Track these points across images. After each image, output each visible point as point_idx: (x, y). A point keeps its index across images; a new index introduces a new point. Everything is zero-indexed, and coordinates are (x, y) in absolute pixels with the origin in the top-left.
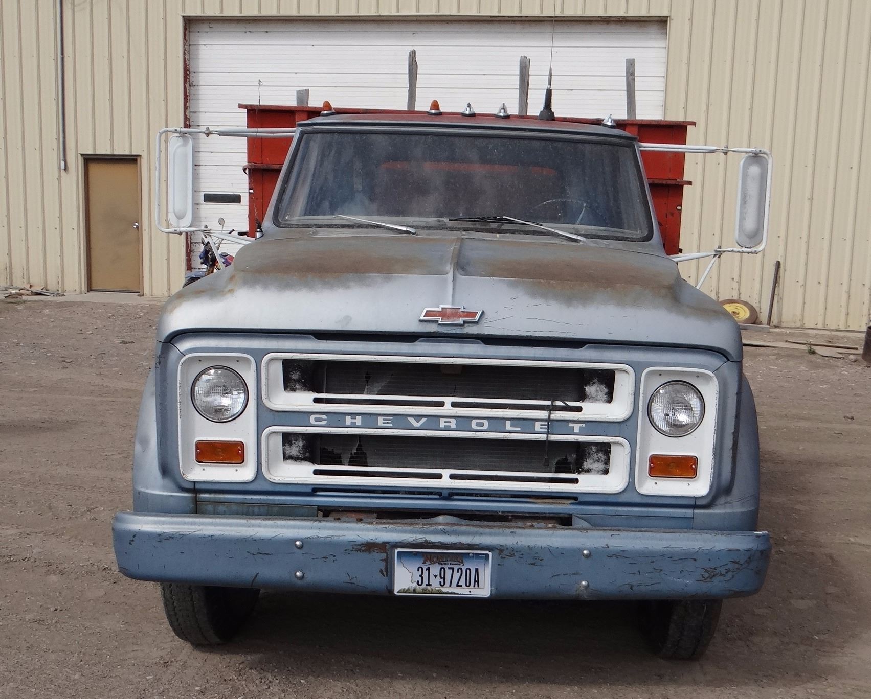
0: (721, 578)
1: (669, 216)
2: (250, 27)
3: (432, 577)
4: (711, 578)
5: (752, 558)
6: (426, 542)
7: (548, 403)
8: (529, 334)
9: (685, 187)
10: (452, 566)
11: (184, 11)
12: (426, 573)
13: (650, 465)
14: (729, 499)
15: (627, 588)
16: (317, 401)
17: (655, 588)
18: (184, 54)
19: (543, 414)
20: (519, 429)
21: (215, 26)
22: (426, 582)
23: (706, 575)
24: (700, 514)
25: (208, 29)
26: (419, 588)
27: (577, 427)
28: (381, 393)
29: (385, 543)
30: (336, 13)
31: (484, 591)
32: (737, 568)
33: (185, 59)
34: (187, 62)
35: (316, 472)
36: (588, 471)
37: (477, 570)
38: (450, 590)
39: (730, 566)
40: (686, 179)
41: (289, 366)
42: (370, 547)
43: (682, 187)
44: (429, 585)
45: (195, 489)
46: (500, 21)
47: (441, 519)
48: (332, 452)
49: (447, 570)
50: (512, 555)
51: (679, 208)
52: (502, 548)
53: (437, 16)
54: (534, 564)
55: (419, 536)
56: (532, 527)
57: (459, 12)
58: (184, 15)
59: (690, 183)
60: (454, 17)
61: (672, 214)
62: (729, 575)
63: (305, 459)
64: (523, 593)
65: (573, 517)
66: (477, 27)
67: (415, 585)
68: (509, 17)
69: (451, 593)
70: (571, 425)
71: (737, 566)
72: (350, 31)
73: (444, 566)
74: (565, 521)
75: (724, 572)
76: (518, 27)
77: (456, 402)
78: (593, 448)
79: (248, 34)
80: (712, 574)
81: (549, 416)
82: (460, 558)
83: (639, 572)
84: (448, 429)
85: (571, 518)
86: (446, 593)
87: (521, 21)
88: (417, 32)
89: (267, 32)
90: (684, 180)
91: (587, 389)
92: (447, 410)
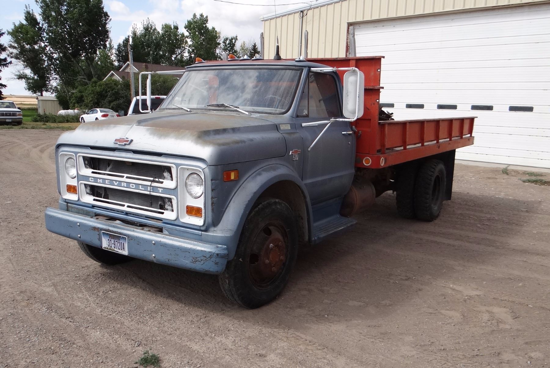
0: (199, 262)
1: (373, 105)
2: (376, 25)
3: (112, 244)
4: (195, 262)
5: (212, 256)
6: (108, 229)
7: (152, 179)
8: (143, 150)
9: (381, 90)
10: (117, 241)
11: (348, 20)
12: (110, 242)
13: (187, 210)
14: (216, 229)
15: (167, 260)
16: (93, 172)
17: (176, 262)
18: (347, 39)
19: (149, 183)
20: (143, 189)
21: (362, 26)
22: (110, 246)
23: (194, 260)
24: (204, 234)
25: (358, 27)
26: (109, 248)
27: (160, 190)
28: (110, 171)
29: (98, 228)
30: (413, 14)
31: (125, 253)
32: (205, 260)
33: (347, 42)
34: (349, 43)
35: (94, 200)
36: (167, 209)
37: (123, 243)
38: (117, 250)
39: (202, 258)
40: (381, 85)
41: (85, 158)
42: (95, 228)
43: (379, 90)
44: (111, 247)
45: (67, 202)
46: (499, 9)
47: (118, 222)
48: (100, 193)
49: (116, 242)
50: (132, 239)
51: (378, 101)
52: (129, 236)
53: (463, 10)
54: (138, 244)
55: (107, 227)
56: (149, 231)
57: (475, 6)
58: (348, 22)
59: (383, 88)
60: (473, 9)
61: (374, 104)
62: (202, 262)
63: (91, 194)
64: (136, 256)
65: (163, 229)
66: (485, 13)
67: (107, 246)
68: (502, 6)
69: (117, 252)
70: (159, 189)
71: (205, 258)
72: (421, 22)
73: (115, 240)
74: (160, 230)
75: (200, 260)
76: (509, 11)
77: (128, 177)
78: (167, 199)
79: (375, 28)
80: (195, 261)
81: (151, 185)
82: (119, 238)
83: (171, 254)
84: (124, 187)
85: (162, 228)
86: (115, 251)
87: (510, 7)
88: (454, 19)
89: (383, 26)
90: (380, 86)
91: (164, 174)
92: (124, 179)
